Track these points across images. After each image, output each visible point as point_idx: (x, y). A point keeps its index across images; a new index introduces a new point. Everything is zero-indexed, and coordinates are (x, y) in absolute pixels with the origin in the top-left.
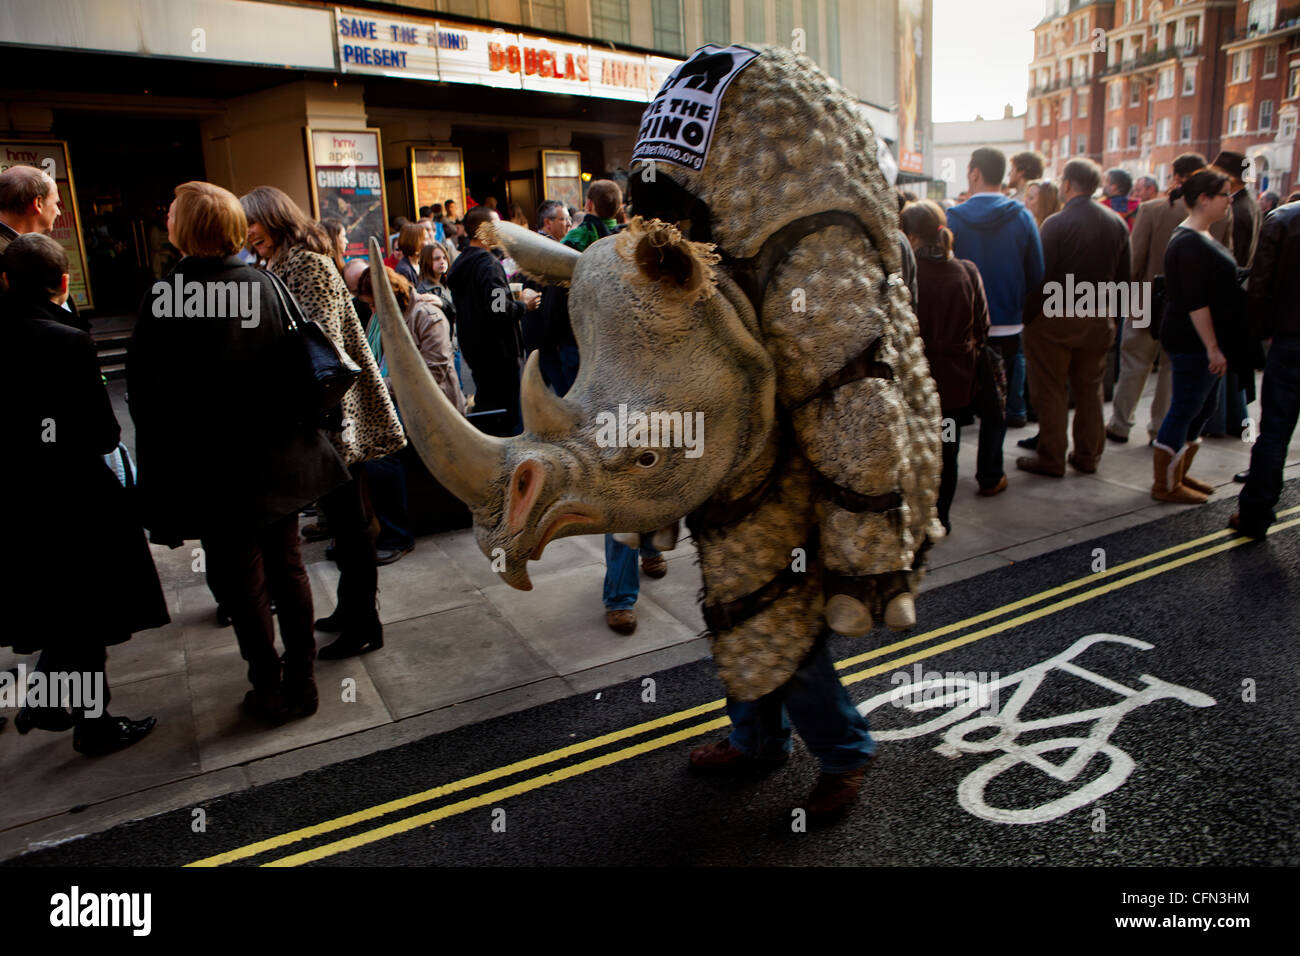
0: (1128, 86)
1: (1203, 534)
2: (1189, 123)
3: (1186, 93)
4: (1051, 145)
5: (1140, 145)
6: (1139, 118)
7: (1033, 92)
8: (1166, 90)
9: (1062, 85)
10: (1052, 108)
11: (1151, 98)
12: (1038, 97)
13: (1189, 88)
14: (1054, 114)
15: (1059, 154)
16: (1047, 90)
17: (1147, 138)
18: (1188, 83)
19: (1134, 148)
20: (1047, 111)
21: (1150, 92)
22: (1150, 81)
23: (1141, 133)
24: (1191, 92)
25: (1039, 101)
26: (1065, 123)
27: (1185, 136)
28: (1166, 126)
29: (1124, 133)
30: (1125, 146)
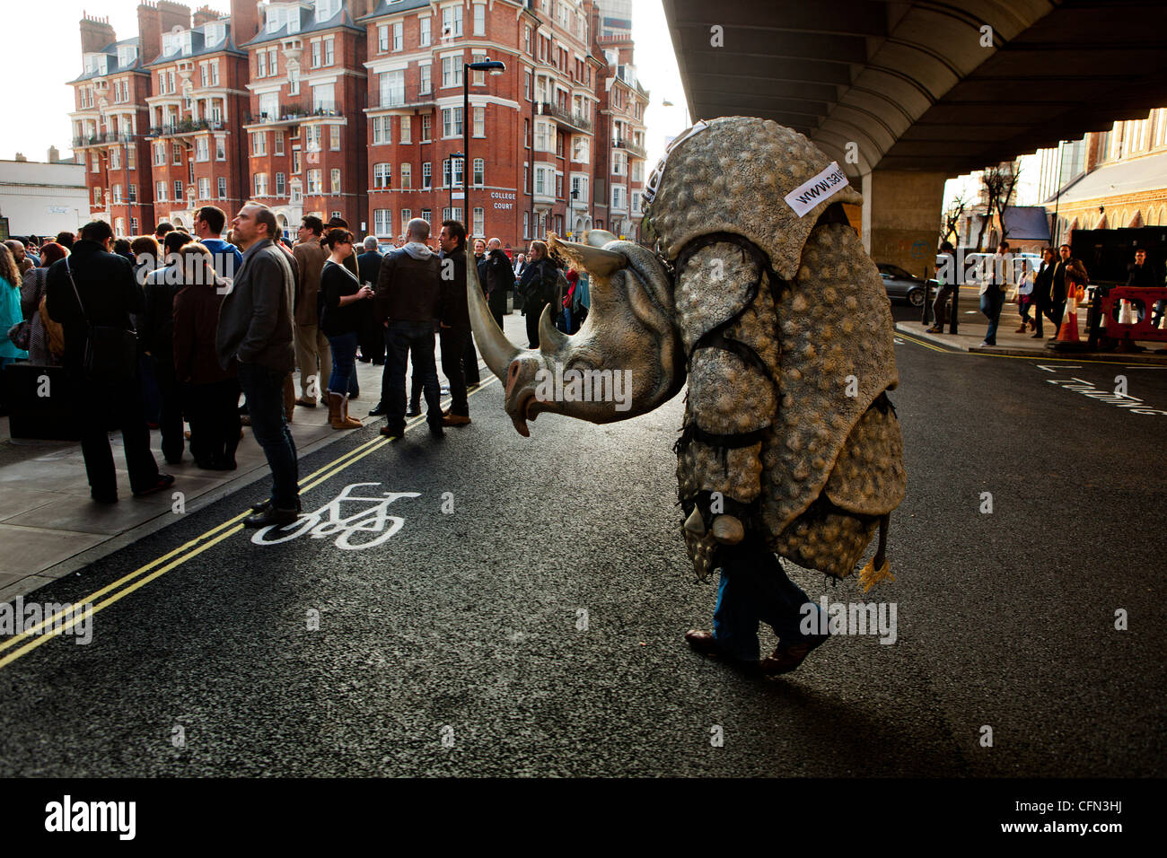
0: (170, 147)
1: (370, 439)
2: (224, 184)
3: (219, 159)
4: (103, 192)
5: (186, 198)
6: (182, 176)
7: (80, 141)
8: (202, 155)
9: (108, 139)
10: (100, 157)
11: (191, 159)
12: (85, 147)
13: (221, 156)
14: (102, 163)
15: (112, 201)
16: (93, 141)
17: (191, 193)
18: (220, 151)
19: (181, 201)
20: (95, 160)
21: (189, 154)
22: (188, 146)
23: (185, 188)
24: (223, 159)
25: (87, 150)
26: (116, 173)
27: (222, 194)
28: (206, 184)
29: (171, 187)
30: (173, 198)
